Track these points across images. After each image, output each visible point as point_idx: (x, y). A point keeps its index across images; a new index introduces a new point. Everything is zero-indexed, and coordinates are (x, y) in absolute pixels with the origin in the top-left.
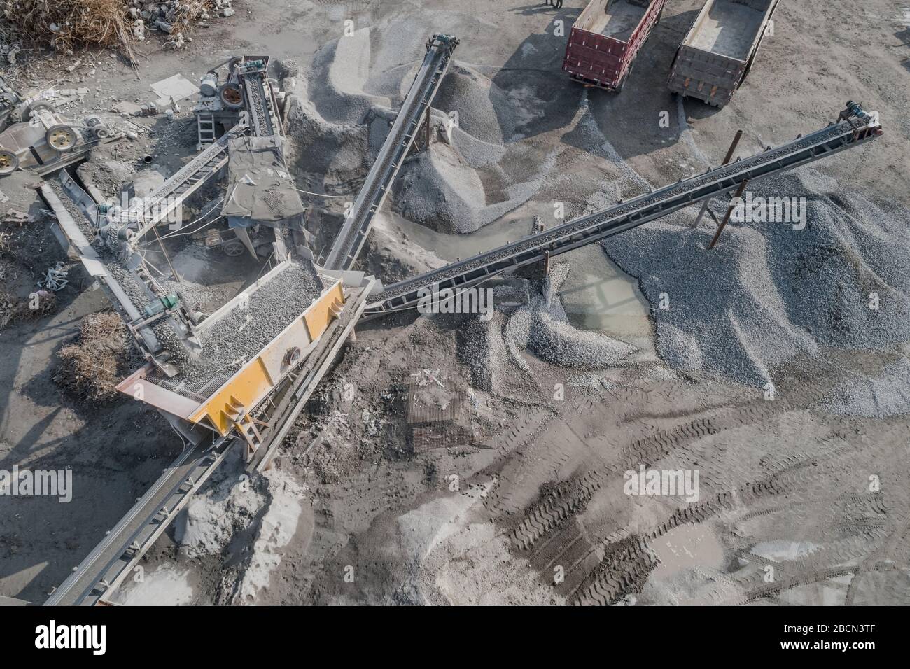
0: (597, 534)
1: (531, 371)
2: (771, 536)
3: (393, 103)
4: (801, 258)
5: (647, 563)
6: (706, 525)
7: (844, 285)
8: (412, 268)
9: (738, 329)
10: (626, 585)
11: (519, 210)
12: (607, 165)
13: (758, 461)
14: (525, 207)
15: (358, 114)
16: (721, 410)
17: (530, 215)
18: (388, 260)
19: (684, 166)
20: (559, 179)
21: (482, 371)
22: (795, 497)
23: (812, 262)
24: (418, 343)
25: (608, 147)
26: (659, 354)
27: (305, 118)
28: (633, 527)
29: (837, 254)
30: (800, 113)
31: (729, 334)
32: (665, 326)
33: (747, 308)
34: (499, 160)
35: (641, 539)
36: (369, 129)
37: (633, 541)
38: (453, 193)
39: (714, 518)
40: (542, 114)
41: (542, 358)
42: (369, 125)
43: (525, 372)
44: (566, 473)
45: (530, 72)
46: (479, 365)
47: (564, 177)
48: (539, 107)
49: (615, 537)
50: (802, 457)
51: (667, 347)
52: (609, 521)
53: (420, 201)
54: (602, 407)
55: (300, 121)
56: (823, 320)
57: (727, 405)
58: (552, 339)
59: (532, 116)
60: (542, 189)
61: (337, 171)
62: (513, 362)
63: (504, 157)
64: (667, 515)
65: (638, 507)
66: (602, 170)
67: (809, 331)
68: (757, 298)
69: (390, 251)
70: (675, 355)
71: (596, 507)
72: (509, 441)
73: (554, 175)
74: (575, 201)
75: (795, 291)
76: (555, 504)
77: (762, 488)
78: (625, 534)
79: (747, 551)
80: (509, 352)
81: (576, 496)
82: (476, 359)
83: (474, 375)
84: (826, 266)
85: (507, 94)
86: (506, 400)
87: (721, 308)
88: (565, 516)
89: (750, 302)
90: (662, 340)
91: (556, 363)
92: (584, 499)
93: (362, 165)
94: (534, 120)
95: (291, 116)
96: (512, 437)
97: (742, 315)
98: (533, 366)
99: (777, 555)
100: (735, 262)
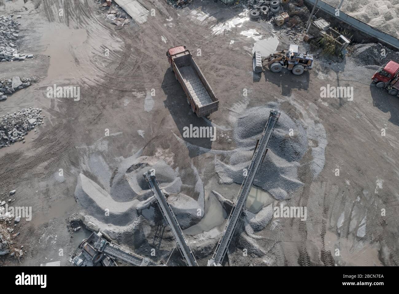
0: (317, 259)
1: (263, 237)
2: (337, 220)
3: (139, 199)
4: (280, 147)
5: (329, 253)
6: (327, 232)
7: (292, 144)
8: (210, 245)
9: (286, 177)
10: (332, 263)
11: (205, 193)
12: (208, 155)
13: (318, 205)
14: (205, 191)
15: (135, 215)
16: (301, 200)
17: (209, 192)
18: (202, 250)
19: (223, 136)
20: (203, 172)
21: (257, 252)
22: (331, 206)
23: (283, 146)
24: (235, 262)
25: (201, 148)
26: (277, 200)
27: (120, 234)
28: (319, 249)
29: (285, 139)
30: (227, 91)
31: (286, 180)
32: (270, 191)
33: (283, 171)
34: (182, 183)
35: (323, 250)
36: (143, 216)
37: (323, 253)
38: (190, 210)
39: (327, 229)
40: (173, 154)
41: (260, 230)
42: (141, 214)
43: (262, 239)
44: (298, 253)
45: (152, 142)
46: (254, 251)
47: (203, 170)
48: (169, 153)
49: (320, 256)
50: (323, 195)
51: (277, 196)
52: (315, 254)
53: (183, 221)
54: (284, 228)
55: (120, 237)
56: (294, 156)
57: (301, 198)
58: (259, 224)
59: (172, 158)
60: (203, 180)
61: (147, 237)
62: (257, 239)
63: (182, 180)
64: (320, 238)
65: (315, 244)
66: (208, 158)
67: (294, 161)
68: (282, 166)
69: (200, 247)
70: (280, 196)
71: (310, 254)
72: (281, 261)
73: (200, 173)
74: (214, 175)
75: (285, 155)
76: (304, 263)
77: (326, 211)
78: (320, 253)
79: (337, 229)
80: (254, 238)
81: (305, 256)
82: (252, 250)
83: (256, 254)
84: (286, 144)
85: (156, 157)
86: (269, 252)
87: (278, 176)
88: (309, 263)
89: (282, 169)
90: (274, 195)
91: (264, 228)
92: (307, 255)
93: (152, 227)
94: (174, 159)
95: (114, 238)
96: (280, 259)
97: (283, 173)
98: (261, 235)
99: (341, 223)
100: (272, 163)
